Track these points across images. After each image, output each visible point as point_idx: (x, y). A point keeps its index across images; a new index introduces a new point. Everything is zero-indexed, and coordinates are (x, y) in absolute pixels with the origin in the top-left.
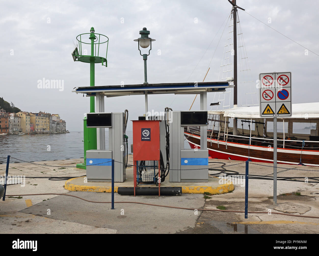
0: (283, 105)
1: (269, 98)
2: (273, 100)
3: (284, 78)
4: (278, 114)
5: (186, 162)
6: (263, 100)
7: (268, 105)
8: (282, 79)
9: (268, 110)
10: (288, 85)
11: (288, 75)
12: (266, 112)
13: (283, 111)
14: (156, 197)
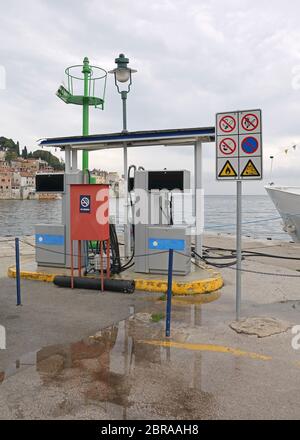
0: (250, 161)
1: (229, 151)
2: (235, 154)
3: (251, 118)
4: (242, 175)
5: (155, 244)
6: (220, 154)
7: (228, 162)
8: (247, 120)
9: (228, 169)
10: (257, 130)
11: (257, 114)
12: (224, 173)
13: (249, 171)
14: (96, 291)
